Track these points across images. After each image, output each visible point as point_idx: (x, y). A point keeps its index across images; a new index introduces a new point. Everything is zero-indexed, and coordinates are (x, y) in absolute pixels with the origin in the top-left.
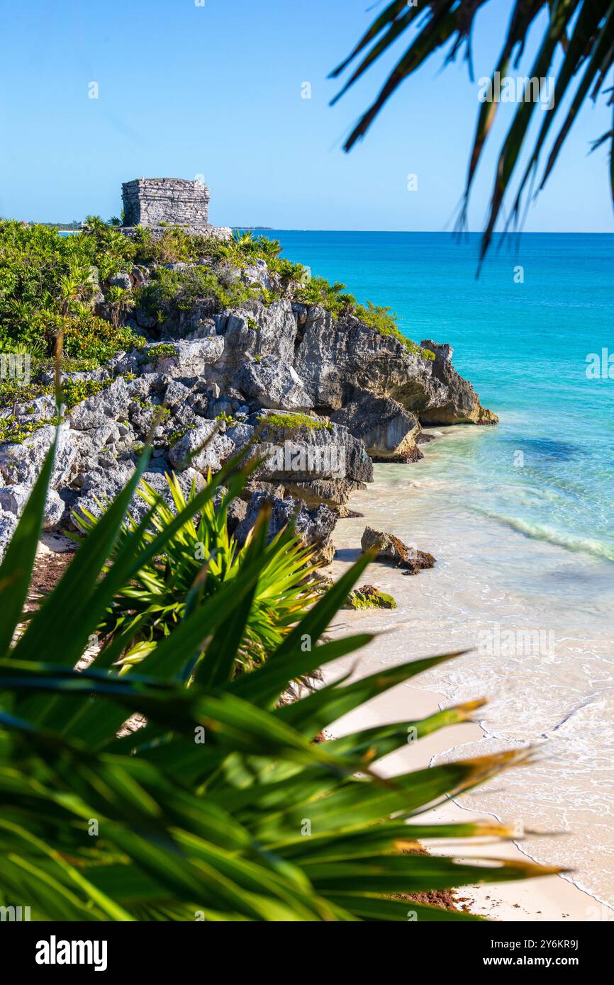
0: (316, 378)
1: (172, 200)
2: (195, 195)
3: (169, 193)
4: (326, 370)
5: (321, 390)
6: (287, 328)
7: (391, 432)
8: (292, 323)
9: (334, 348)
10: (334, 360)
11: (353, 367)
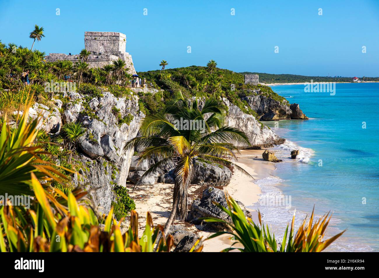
0: (264, 108)
1: (251, 78)
2: (255, 77)
3: (251, 77)
4: (265, 107)
5: (264, 110)
6: (259, 100)
7: (272, 116)
8: (260, 99)
9: (267, 103)
10: (267, 105)
11: (270, 106)
